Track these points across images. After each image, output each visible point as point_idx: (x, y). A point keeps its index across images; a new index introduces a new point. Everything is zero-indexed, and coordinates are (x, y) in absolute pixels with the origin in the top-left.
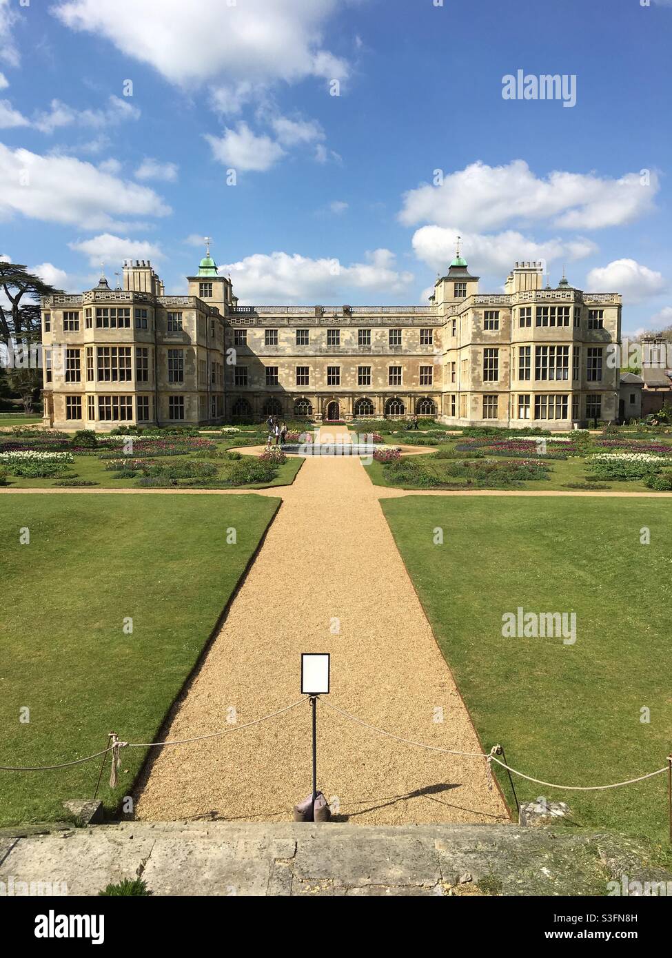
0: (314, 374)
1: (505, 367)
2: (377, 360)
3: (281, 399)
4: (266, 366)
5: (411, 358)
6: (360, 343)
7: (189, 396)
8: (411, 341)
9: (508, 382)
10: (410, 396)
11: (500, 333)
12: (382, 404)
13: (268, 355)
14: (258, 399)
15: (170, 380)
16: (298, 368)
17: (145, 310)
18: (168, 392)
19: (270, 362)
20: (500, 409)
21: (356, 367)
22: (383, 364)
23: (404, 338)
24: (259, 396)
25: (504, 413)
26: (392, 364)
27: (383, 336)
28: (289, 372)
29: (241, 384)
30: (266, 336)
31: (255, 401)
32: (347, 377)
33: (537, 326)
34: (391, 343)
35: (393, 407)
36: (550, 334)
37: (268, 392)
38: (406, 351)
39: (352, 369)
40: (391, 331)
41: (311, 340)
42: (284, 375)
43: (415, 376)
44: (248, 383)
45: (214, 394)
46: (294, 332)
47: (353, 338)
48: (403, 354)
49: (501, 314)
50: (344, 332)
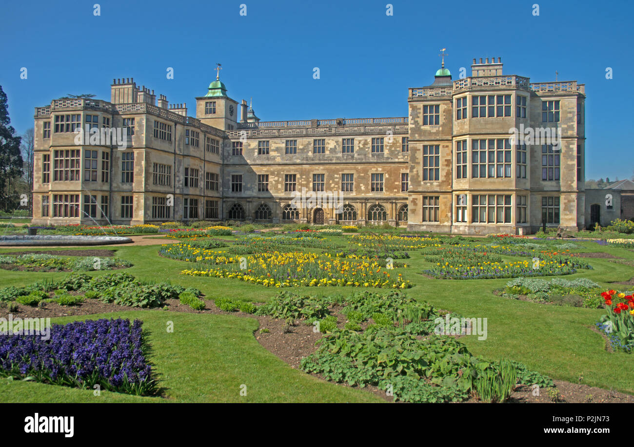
0: (300, 181)
1: (447, 165)
2: (359, 167)
3: (270, 204)
4: (258, 173)
5: (393, 165)
6: (343, 151)
7: (137, 196)
8: (393, 149)
9: (450, 181)
10: (392, 203)
11: (441, 129)
12: (364, 210)
13: (260, 163)
14: (250, 204)
15: (123, 181)
16: (287, 176)
17: (97, 116)
18: (120, 191)
19: (262, 170)
20: (442, 212)
21: (339, 175)
22: (365, 171)
23: (386, 146)
24: (251, 202)
25: (446, 216)
26: (374, 171)
27: (366, 143)
28: (278, 179)
29: (237, 190)
30: (259, 146)
31: (248, 207)
32: (331, 184)
33: (473, 117)
34: (373, 151)
35: (375, 213)
36: (488, 126)
37: (259, 198)
38: (388, 158)
39: (336, 176)
40: (373, 139)
41: (299, 149)
42: (274, 182)
43: (396, 183)
44: (243, 190)
45: (186, 197)
46: (283, 143)
47: (337, 147)
48: (385, 161)
49: (442, 107)
50: (329, 142)
